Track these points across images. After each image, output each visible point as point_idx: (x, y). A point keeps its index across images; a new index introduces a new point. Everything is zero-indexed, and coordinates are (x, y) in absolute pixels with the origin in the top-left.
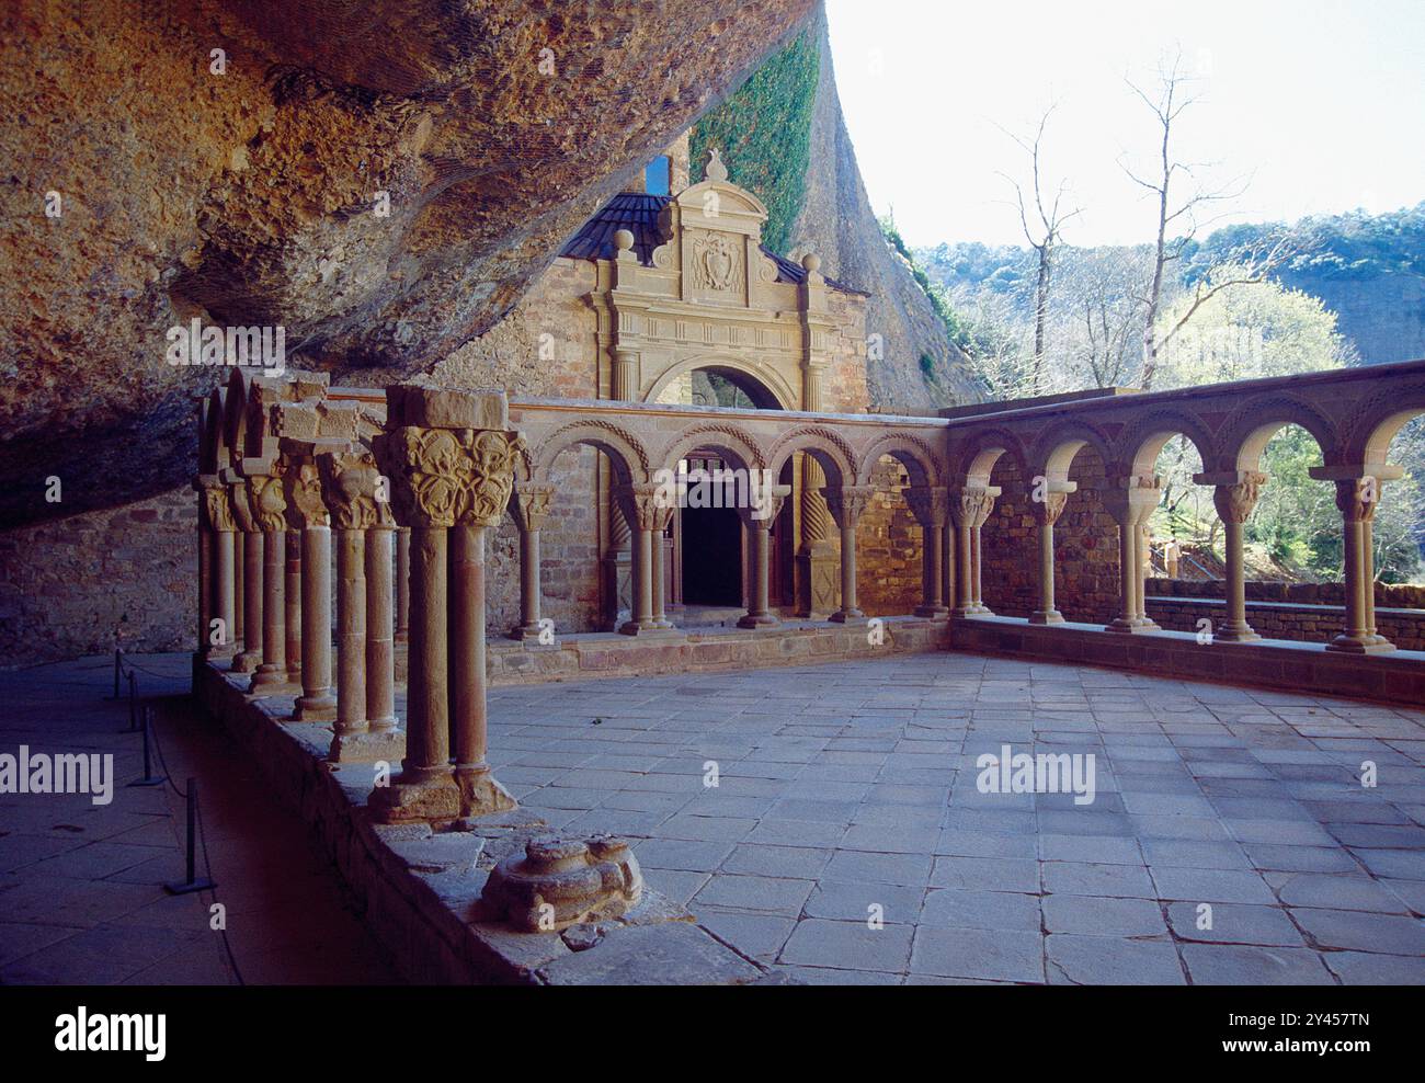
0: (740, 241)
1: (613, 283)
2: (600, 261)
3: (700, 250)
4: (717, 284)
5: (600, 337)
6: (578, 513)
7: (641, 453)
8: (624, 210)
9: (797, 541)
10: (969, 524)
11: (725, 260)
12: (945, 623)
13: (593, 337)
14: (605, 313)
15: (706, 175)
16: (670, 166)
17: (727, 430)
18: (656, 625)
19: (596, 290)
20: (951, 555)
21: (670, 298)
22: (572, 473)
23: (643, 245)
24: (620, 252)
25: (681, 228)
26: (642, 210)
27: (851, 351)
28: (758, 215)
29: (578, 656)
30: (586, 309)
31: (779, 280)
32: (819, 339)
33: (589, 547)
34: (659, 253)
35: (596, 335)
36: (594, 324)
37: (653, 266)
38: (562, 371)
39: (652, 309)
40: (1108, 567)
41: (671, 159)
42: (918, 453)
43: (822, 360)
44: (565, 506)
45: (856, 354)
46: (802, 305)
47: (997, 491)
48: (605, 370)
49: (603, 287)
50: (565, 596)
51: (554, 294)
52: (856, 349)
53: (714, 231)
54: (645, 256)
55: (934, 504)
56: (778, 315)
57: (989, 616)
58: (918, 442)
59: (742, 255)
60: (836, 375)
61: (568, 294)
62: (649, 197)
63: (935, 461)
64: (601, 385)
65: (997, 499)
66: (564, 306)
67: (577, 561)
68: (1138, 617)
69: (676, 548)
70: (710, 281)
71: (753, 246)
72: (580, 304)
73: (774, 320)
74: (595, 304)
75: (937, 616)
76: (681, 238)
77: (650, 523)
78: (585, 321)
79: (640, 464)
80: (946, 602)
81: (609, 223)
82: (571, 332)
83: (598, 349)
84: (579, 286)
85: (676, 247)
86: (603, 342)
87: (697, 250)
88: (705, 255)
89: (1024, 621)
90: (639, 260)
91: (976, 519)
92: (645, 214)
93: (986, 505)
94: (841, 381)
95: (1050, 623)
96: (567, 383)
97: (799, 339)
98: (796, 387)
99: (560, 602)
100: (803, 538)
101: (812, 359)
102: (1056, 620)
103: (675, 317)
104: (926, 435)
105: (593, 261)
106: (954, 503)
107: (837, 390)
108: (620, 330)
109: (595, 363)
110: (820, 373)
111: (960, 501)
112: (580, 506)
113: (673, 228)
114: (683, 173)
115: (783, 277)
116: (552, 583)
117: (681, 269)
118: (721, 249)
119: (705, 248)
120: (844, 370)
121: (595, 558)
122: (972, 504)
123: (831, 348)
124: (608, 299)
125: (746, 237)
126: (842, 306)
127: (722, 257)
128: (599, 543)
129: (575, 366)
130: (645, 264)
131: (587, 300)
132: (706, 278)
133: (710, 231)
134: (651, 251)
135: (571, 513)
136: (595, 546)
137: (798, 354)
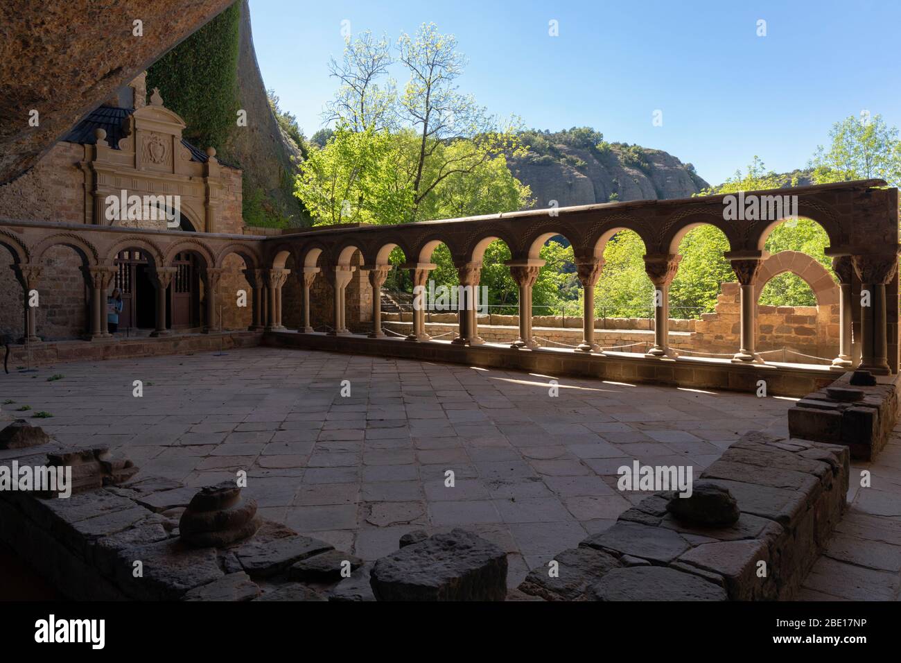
0: (171, 138)
1: (94, 157)
2: (86, 145)
3: (147, 142)
4: (156, 161)
5: (86, 186)
6: (73, 280)
7: (93, 250)
8: (105, 116)
9: (202, 295)
10: (274, 287)
11: (161, 148)
12: (262, 334)
13: (82, 186)
14: (89, 173)
15: (150, 102)
16: (134, 93)
17: (142, 240)
18: (102, 336)
19: (83, 160)
20: (266, 301)
21: (127, 167)
22: (69, 258)
23: (113, 137)
24: (98, 141)
25: (135, 129)
26: (115, 117)
27: (234, 199)
28: (180, 125)
29: (57, 352)
30: (78, 170)
31: (192, 160)
32: (215, 192)
33: (80, 297)
34: (122, 142)
35: (84, 185)
36: (82, 178)
37: (118, 149)
38: (63, 203)
39: (117, 172)
40: (355, 307)
41: (134, 89)
42: (248, 252)
43: (217, 203)
44: (65, 276)
45: (237, 200)
46: (205, 174)
47: (288, 271)
48: (89, 203)
49: (88, 159)
50: (65, 324)
51: (58, 161)
52: (236, 197)
53: (155, 132)
54: (113, 144)
55: (257, 277)
56: (191, 178)
57: (284, 330)
58: (249, 248)
59: (171, 145)
60: (225, 210)
61: (68, 162)
62: (121, 109)
63: (257, 257)
64: (87, 211)
65: (288, 275)
66: (63, 168)
67: (72, 305)
68: (341, 329)
69: (133, 299)
70: (152, 159)
71: (178, 142)
72: (74, 167)
73: (188, 181)
74: (83, 168)
75: (257, 330)
76: (135, 135)
77: (99, 285)
78: (77, 177)
79: (93, 255)
80: (263, 323)
81: (95, 123)
82: (69, 182)
83: (85, 192)
84: (73, 158)
85: (132, 139)
86: (88, 188)
87: (145, 142)
88: (149, 144)
89: (295, 332)
90: (109, 145)
91: (278, 284)
92: (117, 119)
93: (283, 279)
94: (228, 214)
95: (307, 332)
96: (66, 210)
97: (203, 191)
98: (202, 216)
99: (61, 327)
100: (205, 293)
101: (210, 202)
102: (310, 331)
103: (131, 177)
104: (253, 244)
105: (82, 144)
106: (266, 278)
107: (225, 218)
108: (98, 183)
109: (83, 200)
110: (215, 209)
111: (270, 276)
112: (75, 276)
113: (131, 129)
114: (142, 97)
115: (194, 158)
116: (57, 317)
117: (135, 151)
118: (159, 142)
119: (149, 141)
120: (230, 208)
121: (83, 304)
122: (275, 277)
123: (222, 196)
124: (90, 166)
125: (173, 136)
126: (229, 176)
127: (159, 146)
128: (85, 295)
129: (71, 201)
130: (113, 147)
131: (78, 165)
132: (150, 157)
133: (152, 133)
134: (118, 141)
135: (69, 279)
136: (83, 297)
137: (203, 198)
